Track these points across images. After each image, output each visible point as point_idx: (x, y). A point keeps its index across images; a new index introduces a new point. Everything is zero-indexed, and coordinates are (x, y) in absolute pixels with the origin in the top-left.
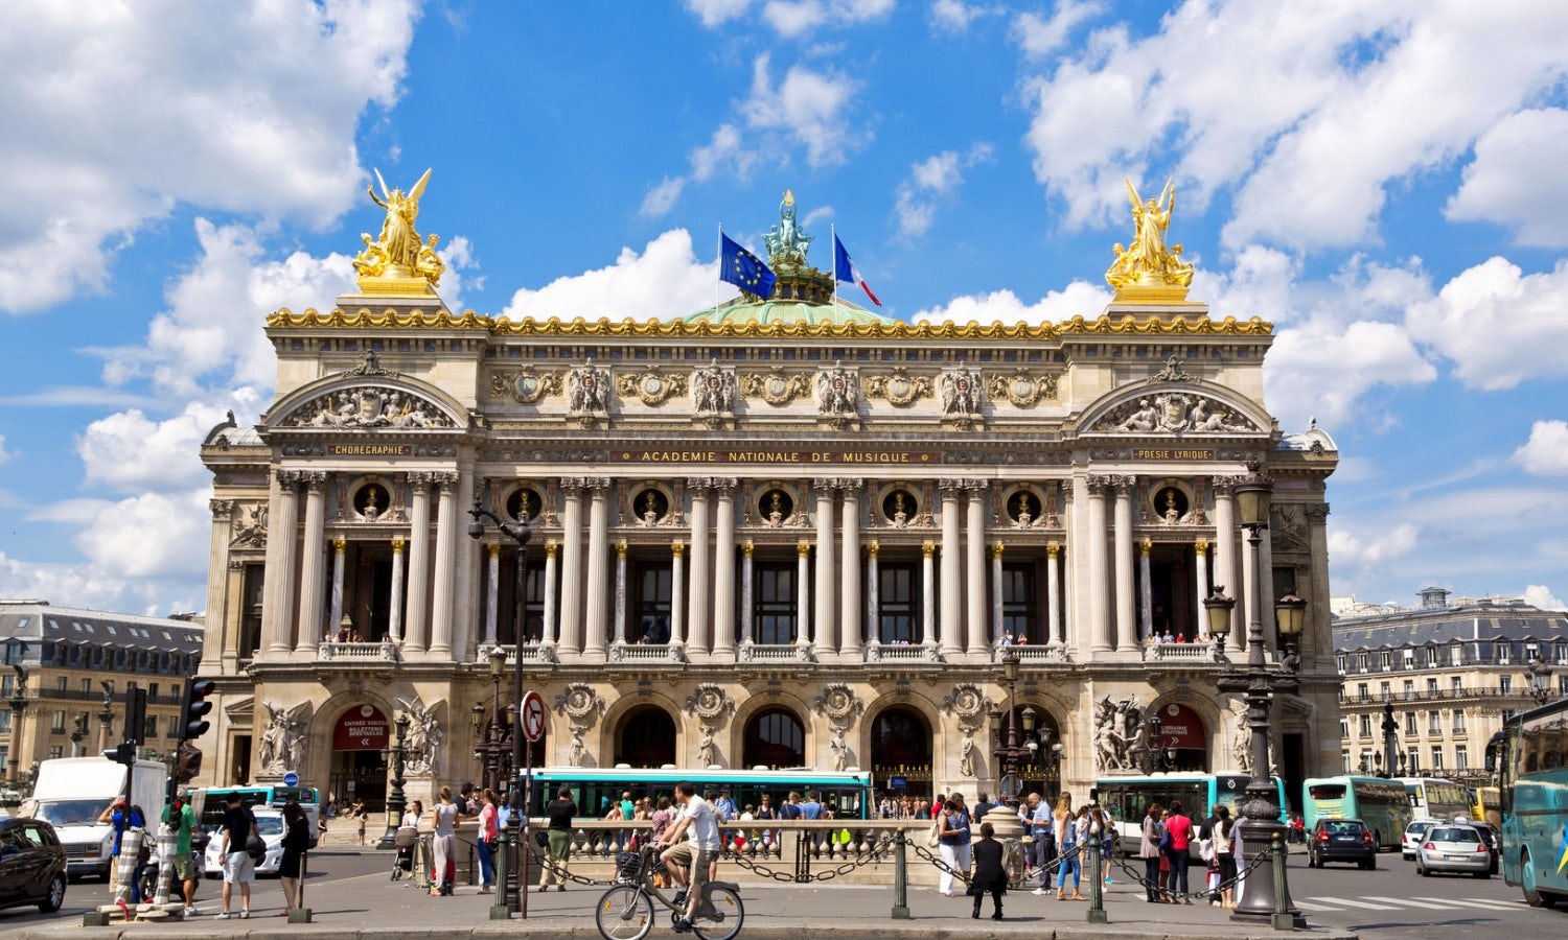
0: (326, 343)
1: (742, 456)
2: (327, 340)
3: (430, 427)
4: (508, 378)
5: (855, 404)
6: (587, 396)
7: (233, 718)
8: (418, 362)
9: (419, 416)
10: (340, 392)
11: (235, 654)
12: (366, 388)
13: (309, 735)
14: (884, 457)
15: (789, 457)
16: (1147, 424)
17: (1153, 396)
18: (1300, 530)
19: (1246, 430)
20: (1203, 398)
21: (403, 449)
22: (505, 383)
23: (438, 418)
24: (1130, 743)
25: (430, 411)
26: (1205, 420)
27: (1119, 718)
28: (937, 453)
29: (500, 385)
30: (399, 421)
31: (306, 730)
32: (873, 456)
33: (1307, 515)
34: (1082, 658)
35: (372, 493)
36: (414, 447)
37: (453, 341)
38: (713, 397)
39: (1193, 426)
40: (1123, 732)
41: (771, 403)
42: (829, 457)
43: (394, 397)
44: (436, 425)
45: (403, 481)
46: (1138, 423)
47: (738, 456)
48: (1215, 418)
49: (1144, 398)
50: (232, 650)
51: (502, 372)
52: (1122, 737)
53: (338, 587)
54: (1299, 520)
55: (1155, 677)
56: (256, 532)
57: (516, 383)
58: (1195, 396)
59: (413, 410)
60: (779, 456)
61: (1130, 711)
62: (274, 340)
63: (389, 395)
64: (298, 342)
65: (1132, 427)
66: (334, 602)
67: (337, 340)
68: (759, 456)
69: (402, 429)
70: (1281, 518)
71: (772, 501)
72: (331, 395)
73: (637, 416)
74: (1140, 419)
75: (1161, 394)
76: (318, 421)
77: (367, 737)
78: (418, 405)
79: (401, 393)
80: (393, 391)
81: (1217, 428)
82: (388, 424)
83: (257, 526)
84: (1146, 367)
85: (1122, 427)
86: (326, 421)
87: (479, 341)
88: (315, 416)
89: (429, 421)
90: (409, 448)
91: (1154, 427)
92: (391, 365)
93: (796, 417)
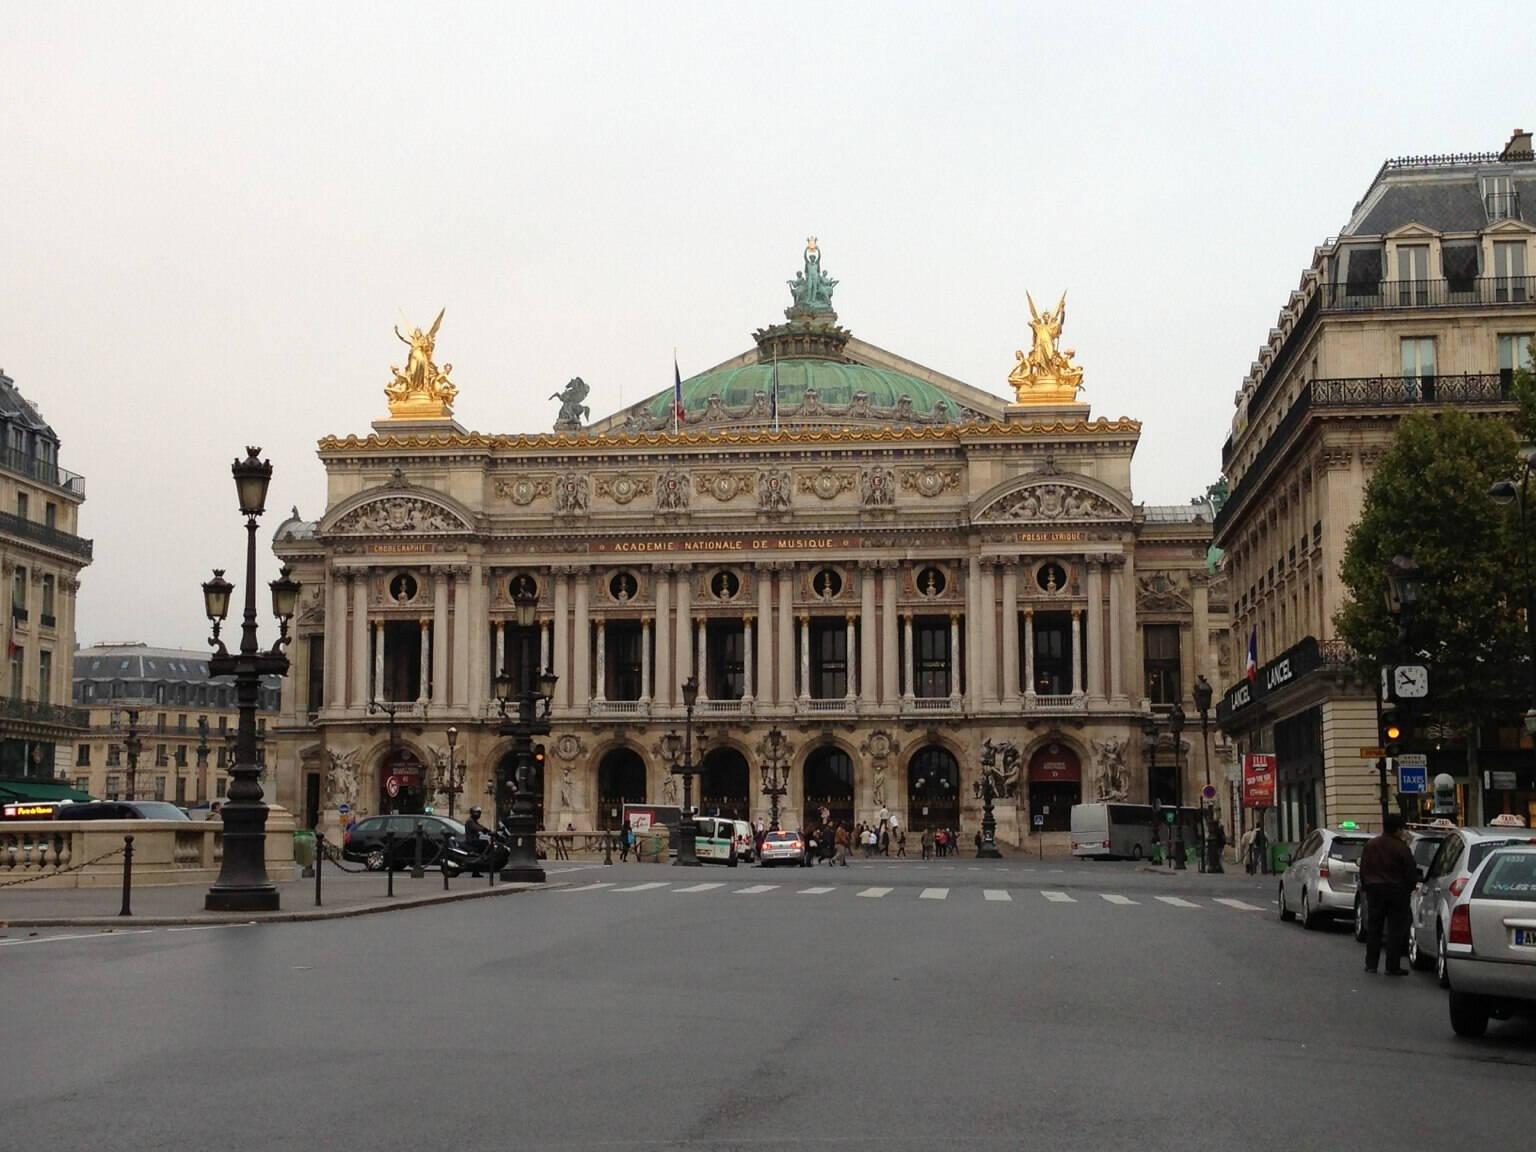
0: (364, 461)
1: (696, 545)
2: (366, 459)
3: (445, 529)
4: (507, 484)
5: (788, 498)
6: (571, 499)
7: (304, 759)
8: (436, 475)
9: (438, 521)
10: (375, 502)
11: (305, 709)
12: (395, 499)
13: (362, 774)
14: (813, 543)
15: (734, 545)
16: (1028, 512)
17: (1033, 488)
18: (1184, 592)
19: (1112, 515)
20: (1076, 489)
21: (426, 548)
22: (505, 488)
23: (452, 522)
24: (1007, 777)
25: (447, 516)
26: (1078, 507)
27: (999, 758)
28: (853, 537)
29: (502, 490)
30: (423, 525)
31: (359, 770)
32: (803, 543)
33: (1190, 579)
34: (975, 707)
35: (404, 582)
36: (434, 545)
37: (462, 457)
38: (672, 496)
39: (1067, 513)
40: (1002, 769)
41: (720, 500)
42: (766, 544)
43: (419, 505)
44: (452, 527)
45: (426, 571)
46: (1021, 512)
47: (722, 545)
48: (1087, 505)
49: (1026, 490)
50: (303, 706)
51: (503, 480)
52: (1002, 773)
53: (380, 657)
54: (1184, 584)
55: (1032, 723)
56: (317, 610)
57: (515, 488)
58: (1068, 487)
59: (433, 515)
60: (726, 544)
61: (1008, 751)
62: (324, 460)
63: (414, 504)
64: (342, 461)
65: (1016, 515)
66: (377, 670)
67: (373, 459)
68: (710, 545)
69: (424, 531)
70: (1167, 582)
71: (722, 581)
72: (369, 505)
73: (610, 513)
74: (1023, 508)
75: (1040, 487)
76: (360, 526)
77: (406, 775)
78: (436, 511)
79: (422, 502)
80: (416, 501)
81: (1087, 514)
82: (413, 527)
83: (318, 605)
84: (1032, 462)
85: (1007, 515)
86: (366, 527)
87: (482, 457)
88: (357, 522)
89: (445, 524)
90: (431, 546)
91: (1035, 514)
92: (416, 478)
93: (740, 511)
